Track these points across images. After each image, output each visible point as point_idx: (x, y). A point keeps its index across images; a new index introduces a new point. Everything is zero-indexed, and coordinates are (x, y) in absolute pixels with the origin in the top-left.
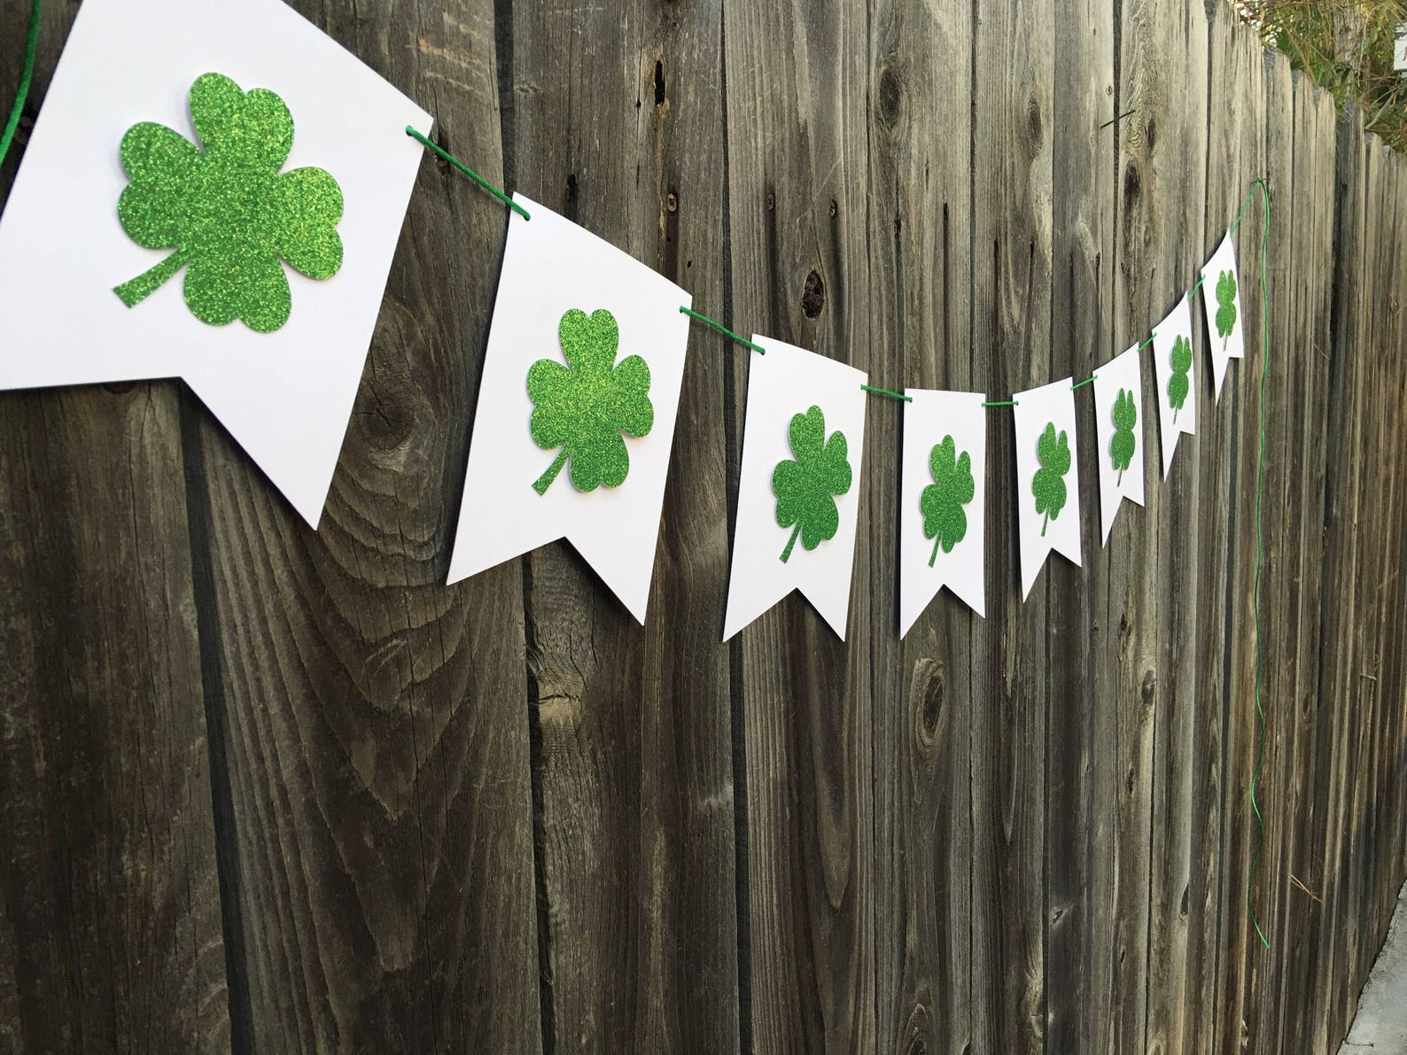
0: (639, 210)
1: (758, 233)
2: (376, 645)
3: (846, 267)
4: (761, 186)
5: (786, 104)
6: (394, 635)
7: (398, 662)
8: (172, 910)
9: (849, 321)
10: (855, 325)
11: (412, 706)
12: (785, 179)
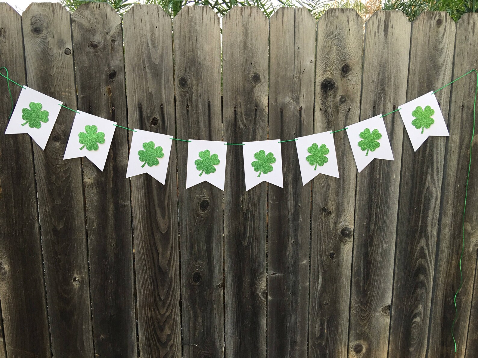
0: (104, 110)
1: (136, 112)
2: (55, 165)
3: (166, 116)
4: (137, 103)
5: (145, 89)
6: (58, 164)
7: (58, 168)
8: (29, 187)
9: (167, 126)
10: (169, 127)
11: (61, 174)
12: (145, 102)
